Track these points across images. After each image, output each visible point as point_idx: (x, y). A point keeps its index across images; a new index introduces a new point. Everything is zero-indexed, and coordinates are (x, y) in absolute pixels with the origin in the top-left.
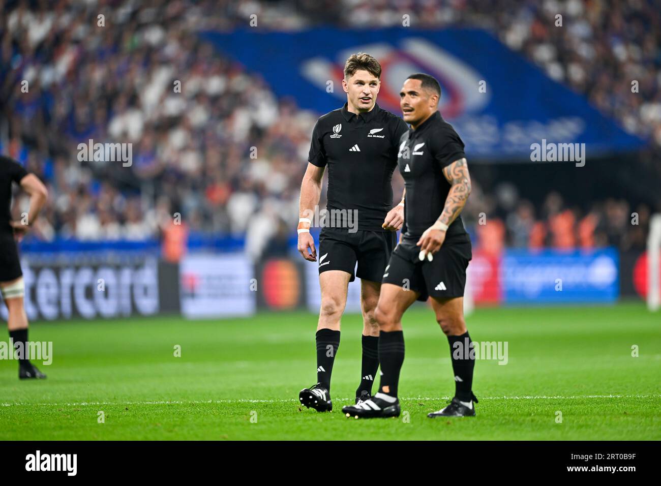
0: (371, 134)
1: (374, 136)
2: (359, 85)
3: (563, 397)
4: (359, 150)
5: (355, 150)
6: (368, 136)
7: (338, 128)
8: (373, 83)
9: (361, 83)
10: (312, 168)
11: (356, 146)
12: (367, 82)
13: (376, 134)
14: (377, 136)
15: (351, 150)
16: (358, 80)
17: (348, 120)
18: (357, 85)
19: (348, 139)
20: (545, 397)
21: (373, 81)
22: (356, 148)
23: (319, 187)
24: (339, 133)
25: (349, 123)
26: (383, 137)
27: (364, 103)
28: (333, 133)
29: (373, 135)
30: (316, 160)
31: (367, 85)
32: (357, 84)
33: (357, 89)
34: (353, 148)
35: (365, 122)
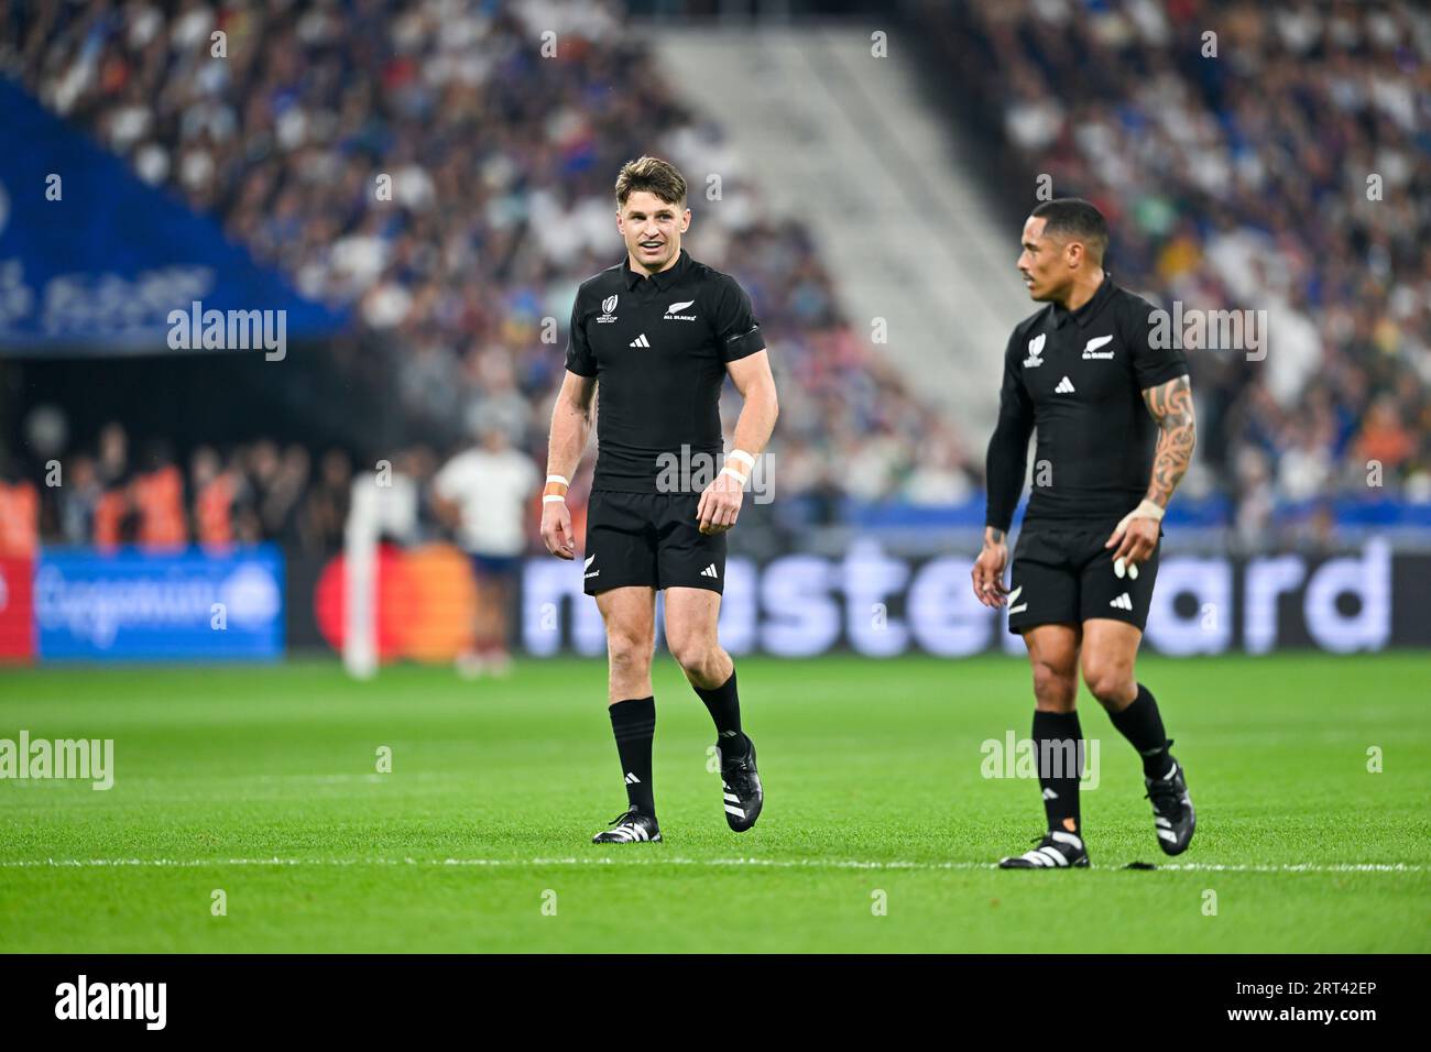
0: (670, 314)
1: (676, 317)
2: (637, 220)
3: (175, 863)
4: (647, 345)
5: (640, 345)
6: (666, 317)
7: (611, 304)
8: (663, 216)
9: (640, 217)
10: (570, 381)
11: (643, 337)
12: (650, 214)
13: (680, 313)
14: (682, 318)
15: (633, 345)
16: (632, 212)
17: (628, 288)
18: (633, 221)
19: (628, 322)
20: (136, 862)
21: (662, 211)
22: (642, 342)
23: (587, 418)
24: (613, 314)
25: (630, 293)
26: (693, 319)
27: (650, 254)
28: (601, 314)
29: (673, 315)
30: (577, 363)
31: (650, 219)
32: (633, 218)
33: (636, 227)
34: (637, 341)
35: (660, 290)
